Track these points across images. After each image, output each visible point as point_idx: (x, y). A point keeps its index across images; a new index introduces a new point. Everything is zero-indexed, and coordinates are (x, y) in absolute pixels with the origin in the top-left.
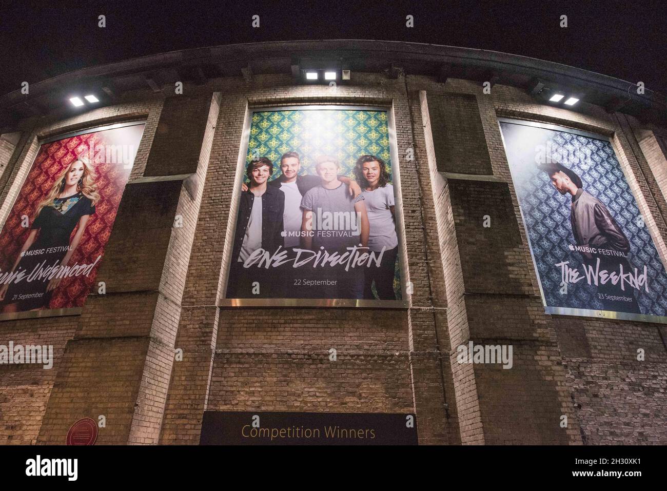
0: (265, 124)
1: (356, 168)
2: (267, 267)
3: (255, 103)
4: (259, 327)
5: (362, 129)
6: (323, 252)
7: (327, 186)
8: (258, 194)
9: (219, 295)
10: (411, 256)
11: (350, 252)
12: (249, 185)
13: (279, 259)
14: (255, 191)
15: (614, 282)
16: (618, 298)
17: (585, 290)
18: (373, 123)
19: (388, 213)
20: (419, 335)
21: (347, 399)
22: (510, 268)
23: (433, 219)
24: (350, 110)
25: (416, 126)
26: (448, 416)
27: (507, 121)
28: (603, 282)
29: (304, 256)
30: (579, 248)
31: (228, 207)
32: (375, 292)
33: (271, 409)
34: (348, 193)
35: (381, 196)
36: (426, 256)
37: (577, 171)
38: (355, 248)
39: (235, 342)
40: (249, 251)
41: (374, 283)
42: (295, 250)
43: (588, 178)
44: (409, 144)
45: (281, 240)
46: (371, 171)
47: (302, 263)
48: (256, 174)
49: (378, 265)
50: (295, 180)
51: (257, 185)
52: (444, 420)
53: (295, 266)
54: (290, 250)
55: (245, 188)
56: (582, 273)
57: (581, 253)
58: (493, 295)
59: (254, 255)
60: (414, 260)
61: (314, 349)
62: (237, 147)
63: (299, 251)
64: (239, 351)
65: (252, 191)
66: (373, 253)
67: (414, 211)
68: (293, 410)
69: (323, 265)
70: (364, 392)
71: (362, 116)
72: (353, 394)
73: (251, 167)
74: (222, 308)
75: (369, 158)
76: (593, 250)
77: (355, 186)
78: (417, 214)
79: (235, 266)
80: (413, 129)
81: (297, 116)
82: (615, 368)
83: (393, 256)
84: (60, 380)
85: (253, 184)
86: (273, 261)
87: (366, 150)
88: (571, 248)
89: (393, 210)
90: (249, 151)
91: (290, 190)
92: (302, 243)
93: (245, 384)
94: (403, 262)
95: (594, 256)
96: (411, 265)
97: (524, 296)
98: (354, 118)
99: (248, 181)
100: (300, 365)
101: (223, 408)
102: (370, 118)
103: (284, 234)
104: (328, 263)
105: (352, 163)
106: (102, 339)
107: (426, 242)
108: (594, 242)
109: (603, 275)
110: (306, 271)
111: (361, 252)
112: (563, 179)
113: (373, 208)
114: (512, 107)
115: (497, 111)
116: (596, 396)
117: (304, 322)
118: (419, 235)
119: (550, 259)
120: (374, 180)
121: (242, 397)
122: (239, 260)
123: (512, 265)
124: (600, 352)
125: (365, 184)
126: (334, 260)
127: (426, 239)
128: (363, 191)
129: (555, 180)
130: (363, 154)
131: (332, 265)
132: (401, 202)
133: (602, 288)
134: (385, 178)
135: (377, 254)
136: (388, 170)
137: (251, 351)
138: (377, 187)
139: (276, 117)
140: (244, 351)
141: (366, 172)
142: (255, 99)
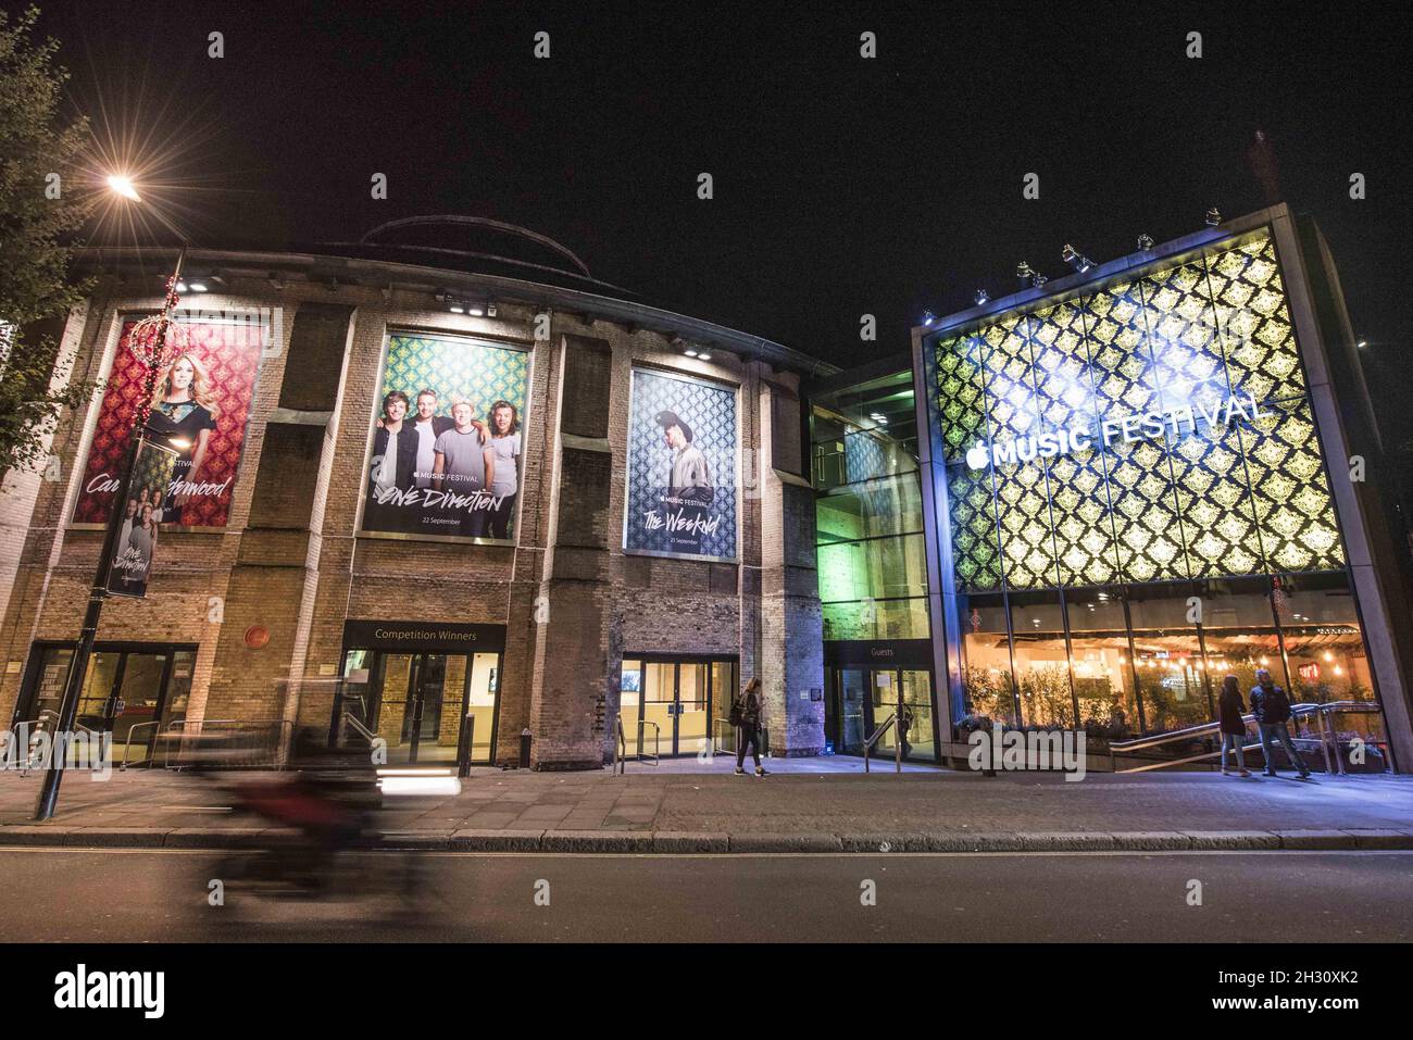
0: (403, 353)
1: (490, 413)
2: (400, 504)
3: (393, 326)
4: (390, 556)
5: (501, 371)
6: (451, 495)
7: (460, 430)
8: (394, 430)
9: (356, 527)
10: (525, 504)
11: (475, 495)
12: (384, 421)
13: (411, 498)
14: (389, 428)
15: (688, 529)
16: (685, 542)
17: (662, 535)
18: (513, 364)
19: (513, 462)
20: (520, 569)
21: (458, 613)
22: (594, 527)
23: (550, 471)
24: (492, 347)
25: (553, 375)
26: (530, 626)
27: (641, 370)
28: (679, 528)
29: (434, 497)
30: (668, 500)
31: (364, 444)
32: (491, 532)
33: (399, 619)
34: (479, 438)
35: (510, 444)
36: (538, 504)
37: (692, 426)
38: (479, 492)
39: (370, 567)
40: (384, 488)
41: (491, 524)
42: (426, 491)
43: (700, 433)
44: (543, 394)
45: (412, 481)
46: (504, 418)
47: (432, 503)
48: (391, 409)
49: (497, 509)
50: (430, 420)
51: (393, 421)
52: (527, 629)
53: (425, 505)
54: (421, 490)
55: (381, 424)
56: (664, 521)
57: (669, 503)
58: (577, 547)
59: (387, 493)
60: (528, 507)
61: (436, 576)
62: (373, 379)
63: (430, 492)
64: (374, 575)
65: (388, 428)
66: (494, 499)
67: (535, 464)
68: (416, 620)
69: (449, 506)
70: (472, 609)
71: (503, 355)
72: (463, 610)
73: (387, 402)
74: (358, 538)
75: (501, 404)
76: (680, 501)
77: (487, 431)
78: (537, 466)
79: (371, 502)
80: (549, 378)
81: (437, 347)
82: (662, 596)
83: (510, 501)
84: (231, 596)
85: (389, 420)
86: (406, 500)
87: (502, 395)
88: (662, 499)
89: (517, 459)
90: (384, 383)
91: (425, 429)
92: (433, 484)
93: (378, 600)
94: (518, 507)
95: (679, 506)
96: (524, 512)
97: (600, 549)
98: (495, 357)
99: (384, 416)
100: (424, 588)
101: (360, 617)
102: (510, 359)
103: (416, 475)
104: (454, 504)
105: (487, 407)
106: (264, 567)
107: (539, 492)
108: (683, 494)
109: (681, 522)
110: (435, 511)
111: (484, 496)
112: (676, 434)
113: (500, 456)
114: (650, 358)
115: (633, 361)
116: (641, 614)
117: (429, 553)
118: (535, 486)
119: (641, 509)
120: (505, 428)
121: (376, 610)
122: (374, 496)
123: (596, 524)
124: (658, 582)
125: (496, 431)
126: (459, 502)
127: (540, 490)
128: (493, 437)
129: (668, 434)
130: (498, 398)
131: (457, 506)
132: (526, 451)
133: (677, 534)
134: (515, 426)
135: (498, 499)
136: (519, 418)
137: (385, 576)
138: (506, 435)
139: (415, 345)
140: (378, 576)
141: (498, 419)
142: (394, 322)
